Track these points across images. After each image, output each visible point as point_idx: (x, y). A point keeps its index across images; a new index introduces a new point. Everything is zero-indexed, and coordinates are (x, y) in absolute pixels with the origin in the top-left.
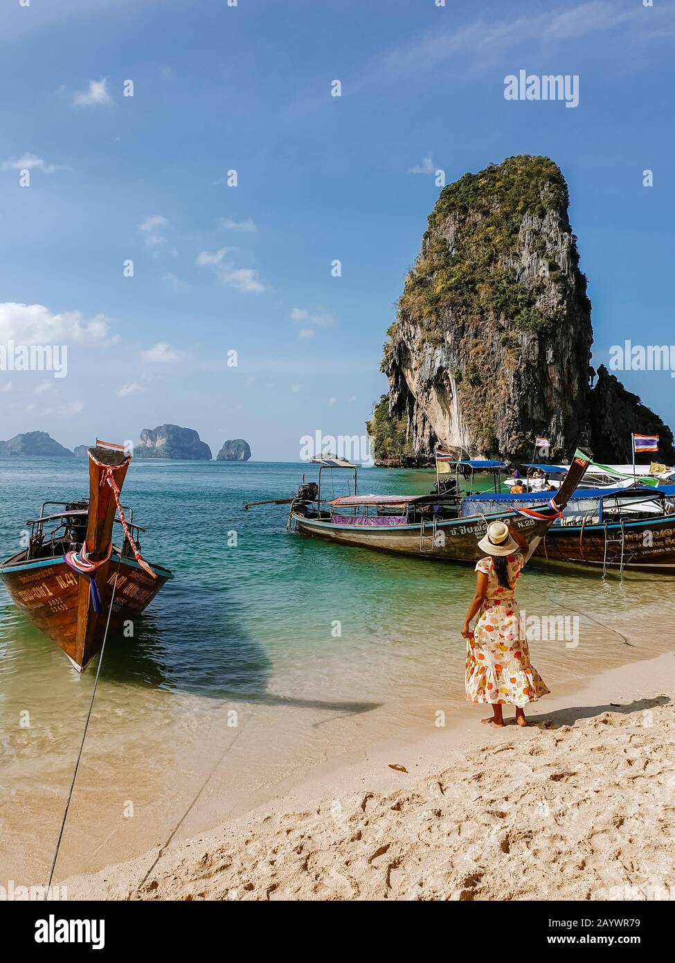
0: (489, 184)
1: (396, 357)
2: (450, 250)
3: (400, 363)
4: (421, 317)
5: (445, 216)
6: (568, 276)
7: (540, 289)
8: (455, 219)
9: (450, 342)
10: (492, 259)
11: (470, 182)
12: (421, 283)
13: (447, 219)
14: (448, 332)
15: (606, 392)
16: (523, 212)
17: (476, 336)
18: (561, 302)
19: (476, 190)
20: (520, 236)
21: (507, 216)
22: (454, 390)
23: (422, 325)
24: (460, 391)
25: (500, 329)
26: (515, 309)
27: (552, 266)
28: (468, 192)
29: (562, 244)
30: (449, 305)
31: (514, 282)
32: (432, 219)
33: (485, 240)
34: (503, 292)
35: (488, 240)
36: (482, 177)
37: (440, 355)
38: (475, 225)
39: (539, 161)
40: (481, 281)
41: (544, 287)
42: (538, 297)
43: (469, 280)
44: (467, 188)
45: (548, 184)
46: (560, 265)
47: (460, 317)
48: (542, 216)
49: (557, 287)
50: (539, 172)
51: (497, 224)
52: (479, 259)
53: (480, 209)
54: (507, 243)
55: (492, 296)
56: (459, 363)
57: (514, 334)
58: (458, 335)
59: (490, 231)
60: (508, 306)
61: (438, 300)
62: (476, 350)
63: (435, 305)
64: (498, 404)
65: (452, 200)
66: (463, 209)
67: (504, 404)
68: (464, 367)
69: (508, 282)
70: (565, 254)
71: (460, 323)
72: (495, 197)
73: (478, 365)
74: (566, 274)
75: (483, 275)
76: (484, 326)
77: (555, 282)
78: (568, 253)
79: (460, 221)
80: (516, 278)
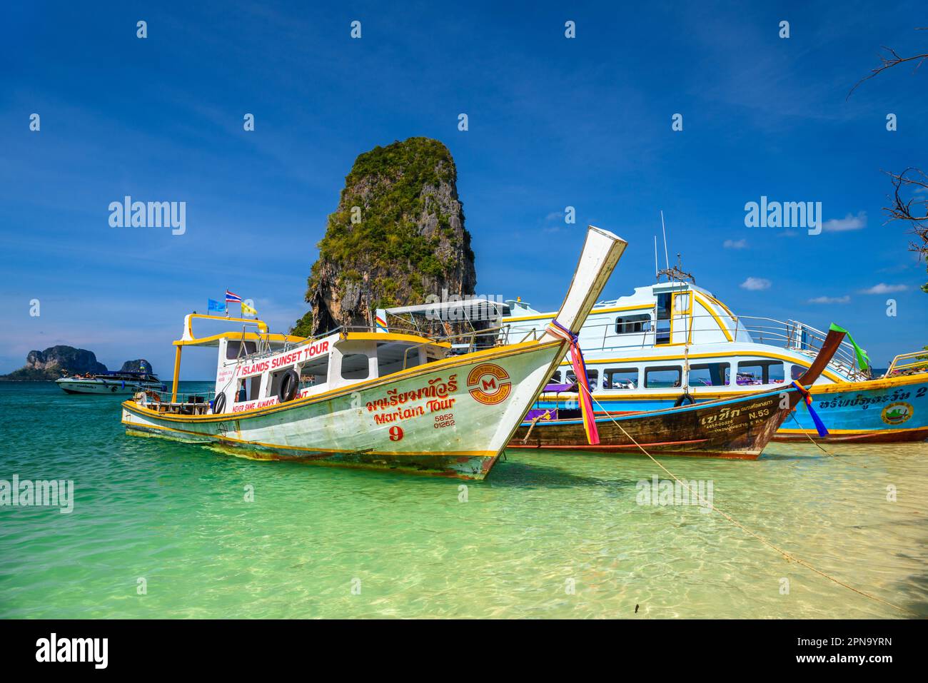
0: (395, 157)
1: (320, 290)
2: (365, 205)
3: (323, 294)
4: (341, 258)
5: (360, 179)
6: (458, 234)
7: (436, 243)
8: (369, 182)
9: (367, 280)
10: (399, 217)
11: (381, 154)
13: (362, 181)
14: (365, 273)
16: (423, 181)
17: (389, 274)
18: (453, 253)
20: (421, 200)
21: (410, 184)
23: (342, 265)
25: (407, 272)
26: (419, 256)
27: (444, 225)
28: (379, 161)
29: (453, 209)
30: (365, 250)
31: (417, 236)
32: (349, 179)
33: (393, 200)
34: (409, 243)
35: (395, 201)
36: (390, 151)
37: (358, 290)
38: (385, 188)
39: (433, 144)
40: (391, 233)
41: (439, 241)
42: (436, 249)
43: (382, 231)
44: (378, 158)
45: (441, 162)
46: (452, 225)
47: (375, 260)
48: (437, 186)
49: (449, 241)
50: (434, 153)
51: (402, 189)
52: (389, 215)
53: (388, 176)
54: (410, 205)
55: (400, 245)
56: (375, 297)
57: (418, 276)
58: (373, 274)
59: (397, 193)
60: (413, 253)
61: (356, 245)
62: (388, 287)
63: (353, 250)
64: (407, 331)
65: (367, 167)
66: (375, 175)
67: (412, 332)
68: (378, 299)
69: (412, 235)
70: (456, 217)
71: (375, 265)
72: (401, 167)
73: (390, 299)
74: (457, 231)
75: (391, 229)
76: (394, 268)
77: (449, 237)
78: (458, 216)
79: (373, 184)
80: (419, 232)
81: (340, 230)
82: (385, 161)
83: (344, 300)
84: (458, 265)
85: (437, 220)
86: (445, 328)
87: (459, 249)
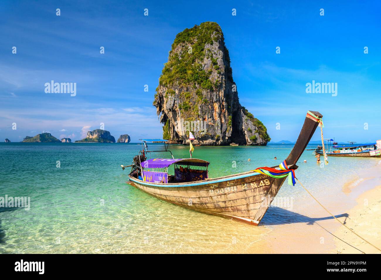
0: (194, 32)
1: (159, 100)
2: (179, 57)
3: (161, 102)
4: (167, 84)
6: (222, 67)
7: (210, 73)
8: (181, 46)
9: (177, 93)
10: (194, 61)
11: (187, 32)
12: (168, 70)
13: (178, 46)
14: (177, 90)
16: (205, 43)
17: (187, 90)
18: (218, 77)
19: (188, 35)
20: (204, 52)
21: (200, 44)
22: (179, 113)
23: (167, 87)
24: (181, 113)
25: (196, 88)
26: (201, 80)
27: (215, 64)
28: (186, 35)
29: (219, 55)
30: (177, 79)
31: (201, 70)
32: (173, 46)
34: (197, 74)
35: (192, 53)
36: (191, 30)
37: (173, 99)
38: (188, 48)
39: (212, 24)
40: (189, 69)
41: (212, 71)
42: (210, 76)
43: (185, 69)
44: (185, 34)
45: (214, 32)
46: (219, 63)
47: (181, 83)
48: (212, 44)
49: (217, 71)
50: (212, 28)
51: (196, 48)
52: (189, 61)
53: (190, 42)
54: (199, 55)
55: (192, 75)
56: (181, 102)
57: (200, 90)
58: (180, 91)
59: (193, 50)
60: (199, 79)
61: (173, 76)
63: (172, 79)
64: (194, 118)
65: (180, 38)
66: (184, 42)
67: (197, 118)
68: (182, 103)
69: (199, 70)
70: (220, 59)
71: (181, 86)
72: (196, 37)
73: (187, 102)
74: (221, 66)
75: (190, 67)
76: (190, 87)
77: (217, 69)
78: (222, 59)
79: (183, 47)
80: (202, 68)
83: (167, 104)
84: (221, 84)
85: (211, 61)
86: (214, 116)
87: (222, 75)
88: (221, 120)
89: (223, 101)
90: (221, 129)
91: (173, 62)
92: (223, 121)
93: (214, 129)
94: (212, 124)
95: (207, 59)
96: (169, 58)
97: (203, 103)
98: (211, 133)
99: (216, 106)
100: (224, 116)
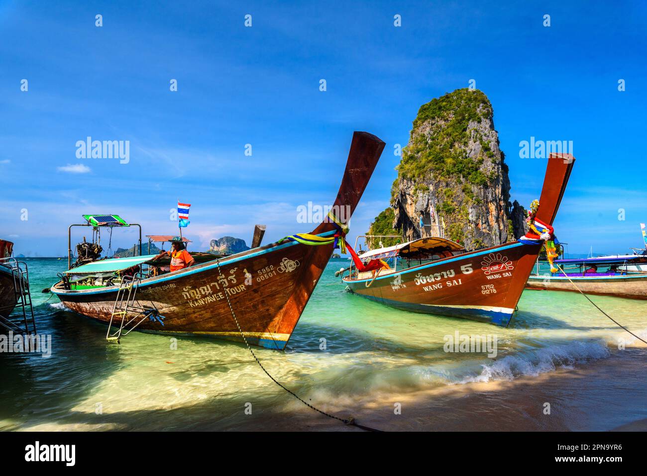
0: (447, 105)
1: (400, 198)
2: (427, 140)
3: (402, 201)
4: (414, 176)
5: (423, 122)
6: (497, 154)
7: (481, 162)
8: (429, 124)
9: (432, 190)
10: (452, 146)
11: (437, 104)
13: (424, 124)
14: (431, 185)
15: (519, 216)
16: (469, 120)
17: (447, 185)
18: (494, 168)
20: (468, 132)
21: (460, 122)
22: (436, 217)
23: (414, 181)
25: (461, 183)
26: (469, 172)
28: (436, 109)
30: (430, 170)
31: (466, 158)
32: (415, 123)
33: (447, 135)
34: (461, 163)
35: (449, 135)
36: (443, 101)
37: (427, 197)
38: (441, 127)
39: (474, 92)
40: (448, 157)
41: (483, 160)
42: (481, 166)
43: (441, 156)
44: (435, 107)
45: (481, 105)
46: (492, 148)
47: (437, 176)
48: (479, 122)
49: (491, 160)
50: (476, 99)
51: (454, 126)
52: (445, 145)
53: (443, 118)
54: (461, 136)
55: (454, 165)
56: (438, 202)
57: (469, 186)
58: (437, 186)
59: (450, 130)
60: (464, 170)
61: (424, 167)
62: (447, 194)
63: (422, 170)
64: (463, 224)
65: (427, 113)
66: (433, 118)
67: (467, 224)
68: (441, 204)
69: (462, 158)
70: (494, 142)
71: (438, 179)
72: (451, 111)
73: (449, 202)
74: (495, 153)
75: (448, 154)
76: (451, 181)
77: (490, 157)
78: (496, 142)
79: (432, 125)
80: (467, 155)
81: (411, 158)
82: (440, 108)
83: (417, 204)
84: (498, 176)
85: (481, 146)
86: (490, 221)
87: (498, 164)
88: (499, 225)
89: (500, 200)
90: (500, 238)
91: (420, 147)
92: (502, 227)
93: (491, 239)
94: (488, 232)
95: (475, 142)
96: (409, 139)
97: (475, 203)
98: (487, 243)
99: (492, 207)
100: (503, 220)
